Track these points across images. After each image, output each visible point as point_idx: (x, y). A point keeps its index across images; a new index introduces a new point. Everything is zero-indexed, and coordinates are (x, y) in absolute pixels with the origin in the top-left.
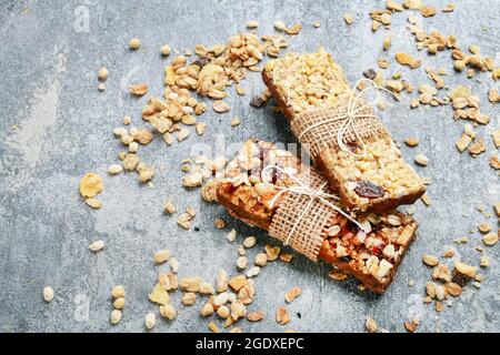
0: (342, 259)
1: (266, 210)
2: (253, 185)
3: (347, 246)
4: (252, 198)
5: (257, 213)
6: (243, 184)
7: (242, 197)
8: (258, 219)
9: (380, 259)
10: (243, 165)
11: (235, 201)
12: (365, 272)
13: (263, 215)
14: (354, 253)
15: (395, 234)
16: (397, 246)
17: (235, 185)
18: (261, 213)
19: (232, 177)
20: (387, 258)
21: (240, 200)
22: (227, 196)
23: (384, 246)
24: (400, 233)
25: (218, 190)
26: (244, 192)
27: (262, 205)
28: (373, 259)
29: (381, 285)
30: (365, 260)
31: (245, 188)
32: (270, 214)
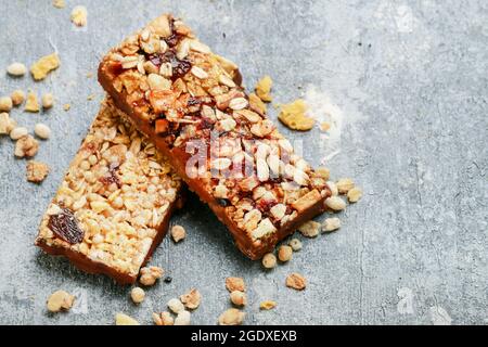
0: (219, 201)
1: (151, 111)
2: (147, 73)
3: (231, 188)
4: (139, 89)
5: (139, 110)
6: (135, 69)
7: (128, 83)
8: (138, 117)
9: (264, 216)
10: (144, 46)
11: (117, 86)
12: (240, 226)
13: (145, 115)
14: (236, 199)
15: (294, 195)
16: (291, 209)
17: (124, 67)
18: (144, 113)
19: (125, 55)
20: (272, 219)
21: (124, 87)
22: (111, 76)
23: (274, 204)
24: (302, 195)
25: (101, 66)
26: (133, 79)
27: (148, 102)
28: (255, 213)
29: (253, 246)
30: (246, 212)
31: (136, 74)
32: (153, 117)
